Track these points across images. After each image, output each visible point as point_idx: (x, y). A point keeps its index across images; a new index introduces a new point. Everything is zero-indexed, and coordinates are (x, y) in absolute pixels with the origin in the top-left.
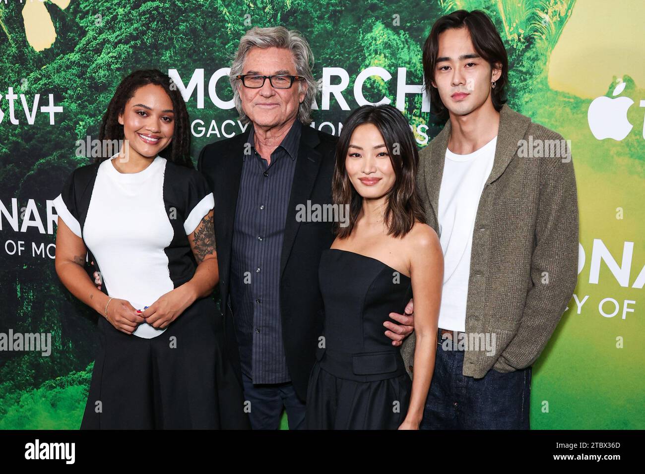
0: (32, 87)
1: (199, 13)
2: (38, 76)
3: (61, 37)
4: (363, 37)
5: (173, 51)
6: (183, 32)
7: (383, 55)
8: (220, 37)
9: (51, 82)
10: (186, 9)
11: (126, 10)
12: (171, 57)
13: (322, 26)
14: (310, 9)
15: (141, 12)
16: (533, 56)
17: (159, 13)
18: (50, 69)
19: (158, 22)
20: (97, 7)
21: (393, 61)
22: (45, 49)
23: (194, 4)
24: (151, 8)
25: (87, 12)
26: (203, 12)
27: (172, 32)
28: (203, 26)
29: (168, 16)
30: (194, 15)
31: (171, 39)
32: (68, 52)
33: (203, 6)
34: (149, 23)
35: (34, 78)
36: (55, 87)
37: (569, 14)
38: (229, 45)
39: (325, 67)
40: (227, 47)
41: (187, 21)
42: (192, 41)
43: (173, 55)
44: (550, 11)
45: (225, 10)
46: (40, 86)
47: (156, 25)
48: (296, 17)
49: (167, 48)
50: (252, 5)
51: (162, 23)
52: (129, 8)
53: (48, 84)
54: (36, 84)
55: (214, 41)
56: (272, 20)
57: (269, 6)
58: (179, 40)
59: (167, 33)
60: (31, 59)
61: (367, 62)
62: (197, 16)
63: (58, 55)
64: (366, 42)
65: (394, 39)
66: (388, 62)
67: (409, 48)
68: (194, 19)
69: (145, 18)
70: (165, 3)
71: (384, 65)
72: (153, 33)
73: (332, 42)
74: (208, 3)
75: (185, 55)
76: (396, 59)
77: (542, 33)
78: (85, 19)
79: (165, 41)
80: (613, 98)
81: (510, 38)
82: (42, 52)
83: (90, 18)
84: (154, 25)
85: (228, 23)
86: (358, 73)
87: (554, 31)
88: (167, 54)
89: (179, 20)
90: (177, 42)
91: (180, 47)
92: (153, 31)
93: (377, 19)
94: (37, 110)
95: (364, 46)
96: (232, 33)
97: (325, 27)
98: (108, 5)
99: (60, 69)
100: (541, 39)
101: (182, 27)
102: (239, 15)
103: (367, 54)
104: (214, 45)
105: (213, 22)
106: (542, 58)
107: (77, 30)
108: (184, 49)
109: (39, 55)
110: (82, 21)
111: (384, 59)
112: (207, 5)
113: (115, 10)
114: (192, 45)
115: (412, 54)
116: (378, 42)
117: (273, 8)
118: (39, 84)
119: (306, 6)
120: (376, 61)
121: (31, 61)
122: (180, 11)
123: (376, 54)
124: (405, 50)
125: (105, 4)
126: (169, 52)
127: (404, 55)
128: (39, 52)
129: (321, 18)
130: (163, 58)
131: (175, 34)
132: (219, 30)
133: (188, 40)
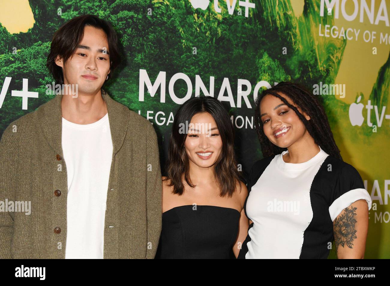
0: (2, 69)
1: (163, 28)
2: (11, 58)
3: (40, 24)
4: (258, 61)
5: (144, 55)
6: (152, 40)
7: (267, 74)
8: (178, 49)
9: (26, 67)
10: (154, 23)
11: (106, 13)
12: (142, 59)
13: (238, 51)
14: (232, 39)
15: (119, 17)
16: (329, 80)
17: (133, 22)
18: (26, 54)
19: (132, 29)
20: (79, 5)
21: (272, 78)
22: (21, 33)
23: (160, 20)
24: (127, 16)
25: (69, 7)
26: (166, 28)
27: (143, 39)
28: (166, 39)
29: (140, 26)
30: (159, 29)
31: (142, 45)
32: (47, 40)
33: (166, 23)
34: (126, 28)
35: (5, 60)
36: (31, 72)
37: (342, 58)
38: (183, 56)
39: (239, 79)
40: (182, 57)
41: (154, 33)
42: (158, 49)
43: (143, 57)
44: (335, 56)
45: (181, 30)
46: (11, 69)
47: (131, 31)
48: (223, 43)
49: (139, 52)
50: (198, 30)
51: (135, 31)
52: (109, 12)
53: (23, 68)
54: (7, 66)
55: (173, 51)
56: (210, 42)
57: (208, 32)
58: (148, 47)
59: (139, 40)
60: (3, 40)
61: (260, 77)
62: (162, 30)
63: (36, 41)
64: (260, 64)
65: (273, 64)
66: (270, 78)
67: (279, 70)
68: (160, 32)
69: (122, 24)
70: (138, 14)
71: (268, 80)
72: (128, 37)
73: (243, 63)
74: (170, 21)
75: (152, 59)
76: (273, 77)
77: (332, 68)
78: (66, 13)
79: (138, 45)
80: (357, 104)
81: (320, 69)
82: (17, 35)
83: (72, 12)
84: (129, 31)
85: (183, 40)
86: (256, 84)
87: (336, 67)
88: (139, 57)
89: (149, 30)
90: (147, 48)
91: (149, 52)
92: (128, 35)
93: (265, 51)
94: (7, 93)
95: (258, 67)
96: (185, 47)
97: (239, 52)
98: (90, 5)
99: (38, 55)
100: (332, 71)
101: (151, 37)
102: (190, 35)
103: (260, 72)
104: (173, 54)
105: (173, 37)
106: (332, 81)
107: (58, 22)
108: (152, 54)
109: (13, 38)
110: (63, 14)
111: (268, 76)
112: (169, 23)
113: (96, 11)
114: (158, 53)
115: (281, 74)
116: (266, 65)
117: (211, 33)
118: (12, 67)
119: (229, 35)
120: (264, 77)
121: (2, 42)
122: (150, 24)
123: (264, 73)
124: (278, 71)
125: (87, 4)
126: (140, 55)
127: (277, 75)
128: (14, 34)
129: (237, 45)
130: (136, 59)
131: (145, 41)
132: (177, 43)
133: (155, 47)
